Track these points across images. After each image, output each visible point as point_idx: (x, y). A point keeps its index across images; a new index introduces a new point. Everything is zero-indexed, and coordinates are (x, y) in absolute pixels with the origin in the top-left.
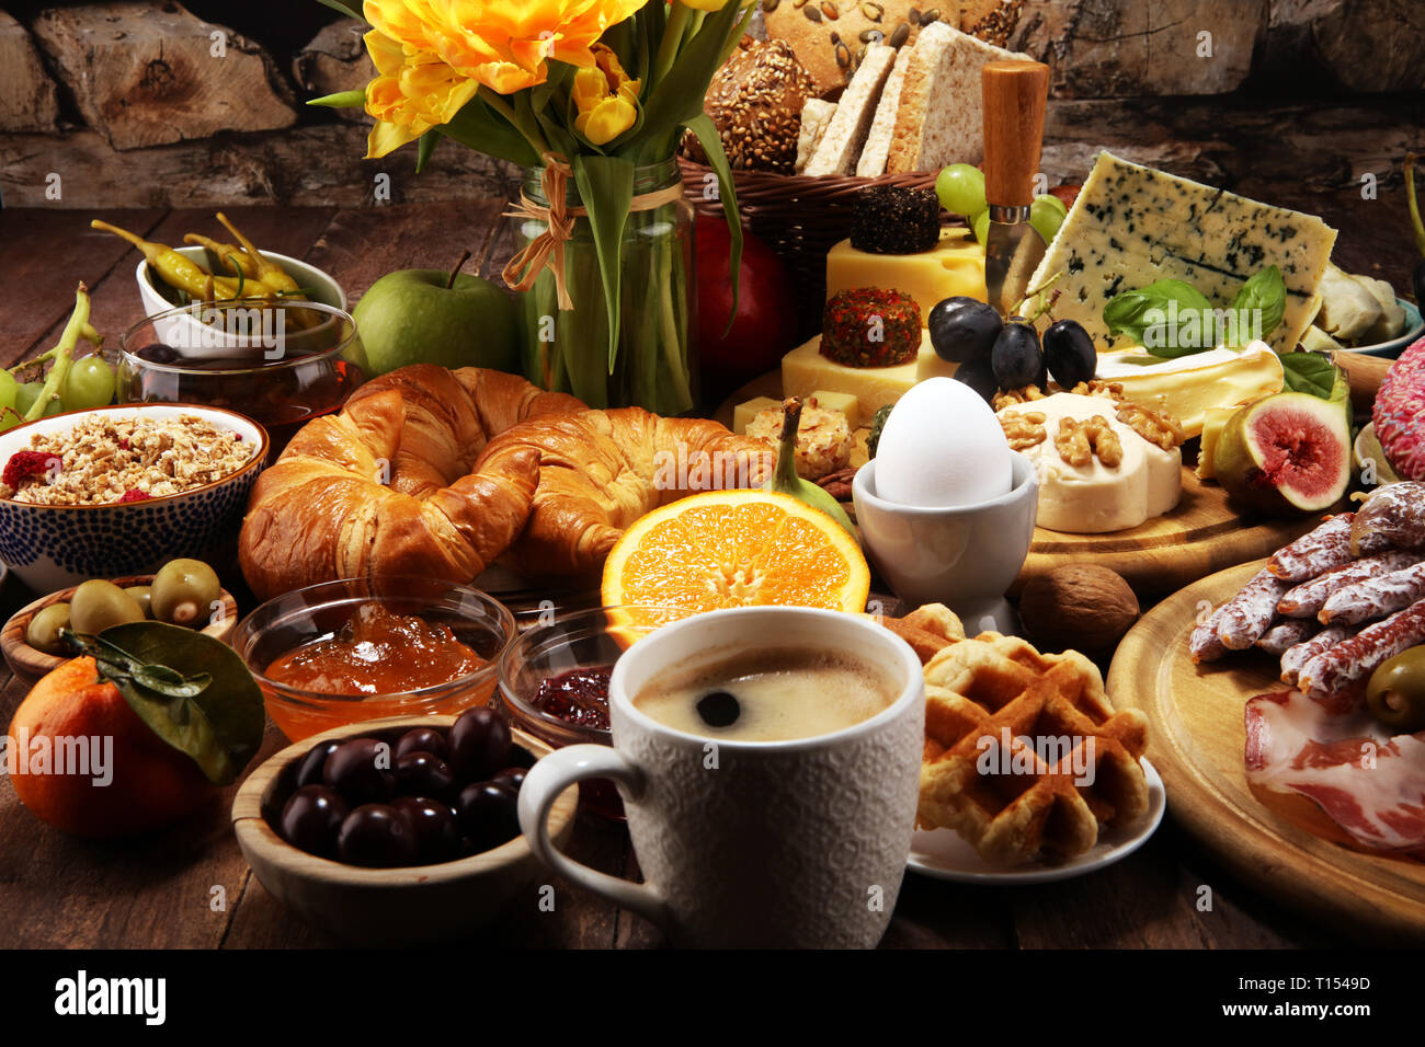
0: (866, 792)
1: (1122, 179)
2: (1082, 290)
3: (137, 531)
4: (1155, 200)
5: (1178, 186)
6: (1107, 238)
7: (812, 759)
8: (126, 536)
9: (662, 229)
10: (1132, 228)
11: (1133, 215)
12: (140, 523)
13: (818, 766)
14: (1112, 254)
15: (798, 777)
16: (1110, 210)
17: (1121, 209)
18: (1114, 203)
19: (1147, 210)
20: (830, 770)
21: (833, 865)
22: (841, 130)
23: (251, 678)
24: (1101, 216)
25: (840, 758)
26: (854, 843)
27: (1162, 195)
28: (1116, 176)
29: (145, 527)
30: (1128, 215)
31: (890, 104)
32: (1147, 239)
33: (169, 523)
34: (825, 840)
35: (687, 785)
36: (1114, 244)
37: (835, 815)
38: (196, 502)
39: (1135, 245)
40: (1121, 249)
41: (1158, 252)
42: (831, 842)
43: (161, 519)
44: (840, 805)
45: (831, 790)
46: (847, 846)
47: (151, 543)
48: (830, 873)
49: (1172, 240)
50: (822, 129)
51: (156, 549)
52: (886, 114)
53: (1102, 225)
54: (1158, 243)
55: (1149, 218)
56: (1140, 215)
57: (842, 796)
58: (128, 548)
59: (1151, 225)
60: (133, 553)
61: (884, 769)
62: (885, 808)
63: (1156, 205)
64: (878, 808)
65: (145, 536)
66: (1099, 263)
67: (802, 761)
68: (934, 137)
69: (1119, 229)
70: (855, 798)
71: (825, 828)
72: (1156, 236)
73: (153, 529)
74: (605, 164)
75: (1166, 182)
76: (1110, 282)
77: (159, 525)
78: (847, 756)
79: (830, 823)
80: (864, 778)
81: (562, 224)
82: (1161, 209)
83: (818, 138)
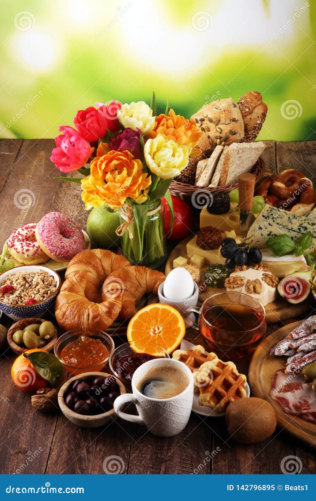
0: (179, 407)
1: (271, 211)
2: (262, 234)
3: (32, 310)
4: (280, 215)
5: (285, 213)
6: (267, 223)
7: (168, 403)
8: (30, 311)
9: (156, 218)
10: (274, 221)
11: (274, 218)
12: (33, 308)
13: (169, 404)
14: (269, 226)
15: (166, 406)
16: (268, 217)
17: (271, 217)
18: (269, 216)
19: (278, 217)
20: (172, 405)
21: (173, 419)
22: (207, 171)
23: (60, 362)
24: (266, 218)
25: (174, 402)
26: (177, 415)
27: (281, 214)
28: (270, 210)
29: (34, 309)
30: (273, 218)
31: (221, 163)
32: (278, 224)
33: (40, 307)
34: (171, 415)
35: (145, 405)
36: (269, 224)
37: (173, 411)
38: (45, 303)
39: (274, 225)
40: (271, 226)
41: (281, 227)
42: (173, 415)
43: (38, 307)
44: (174, 409)
45: (172, 408)
46: (176, 416)
47: (36, 312)
48: (173, 420)
49: (284, 224)
50: (202, 170)
51: (37, 313)
52: (220, 166)
53: (266, 220)
54: (281, 225)
55: (278, 219)
56: (276, 218)
57: (174, 408)
58: (30, 313)
59: (279, 221)
60: (32, 314)
61: (183, 402)
62: (184, 408)
63: (280, 216)
64: (182, 409)
65: (34, 310)
66: (266, 228)
67: (166, 403)
68: (233, 172)
69: (271, 221)
70: (177, 408)
71: (171, 413)
72: (280, 223)
73: (36, 309)
74: (141, 208)
75: (282, 211)
76: (269, 233)
77: (37, 308)
78: (175, 402)
79: (172, 412)
80: (179, 405)
81: (130, 219)
82: (281, 217)
83: (201, 172)
